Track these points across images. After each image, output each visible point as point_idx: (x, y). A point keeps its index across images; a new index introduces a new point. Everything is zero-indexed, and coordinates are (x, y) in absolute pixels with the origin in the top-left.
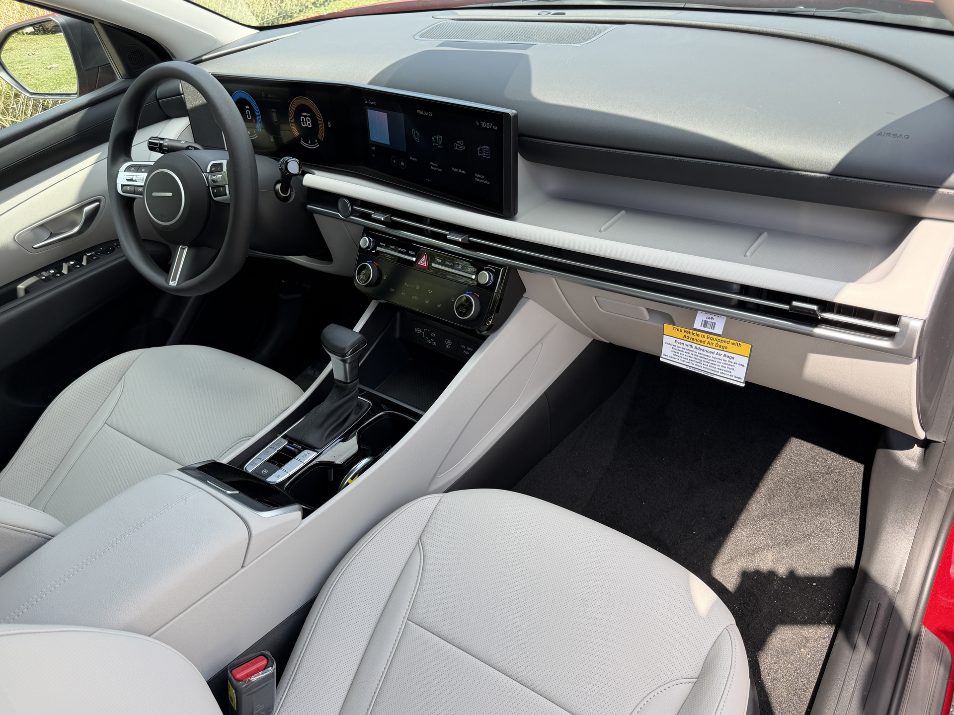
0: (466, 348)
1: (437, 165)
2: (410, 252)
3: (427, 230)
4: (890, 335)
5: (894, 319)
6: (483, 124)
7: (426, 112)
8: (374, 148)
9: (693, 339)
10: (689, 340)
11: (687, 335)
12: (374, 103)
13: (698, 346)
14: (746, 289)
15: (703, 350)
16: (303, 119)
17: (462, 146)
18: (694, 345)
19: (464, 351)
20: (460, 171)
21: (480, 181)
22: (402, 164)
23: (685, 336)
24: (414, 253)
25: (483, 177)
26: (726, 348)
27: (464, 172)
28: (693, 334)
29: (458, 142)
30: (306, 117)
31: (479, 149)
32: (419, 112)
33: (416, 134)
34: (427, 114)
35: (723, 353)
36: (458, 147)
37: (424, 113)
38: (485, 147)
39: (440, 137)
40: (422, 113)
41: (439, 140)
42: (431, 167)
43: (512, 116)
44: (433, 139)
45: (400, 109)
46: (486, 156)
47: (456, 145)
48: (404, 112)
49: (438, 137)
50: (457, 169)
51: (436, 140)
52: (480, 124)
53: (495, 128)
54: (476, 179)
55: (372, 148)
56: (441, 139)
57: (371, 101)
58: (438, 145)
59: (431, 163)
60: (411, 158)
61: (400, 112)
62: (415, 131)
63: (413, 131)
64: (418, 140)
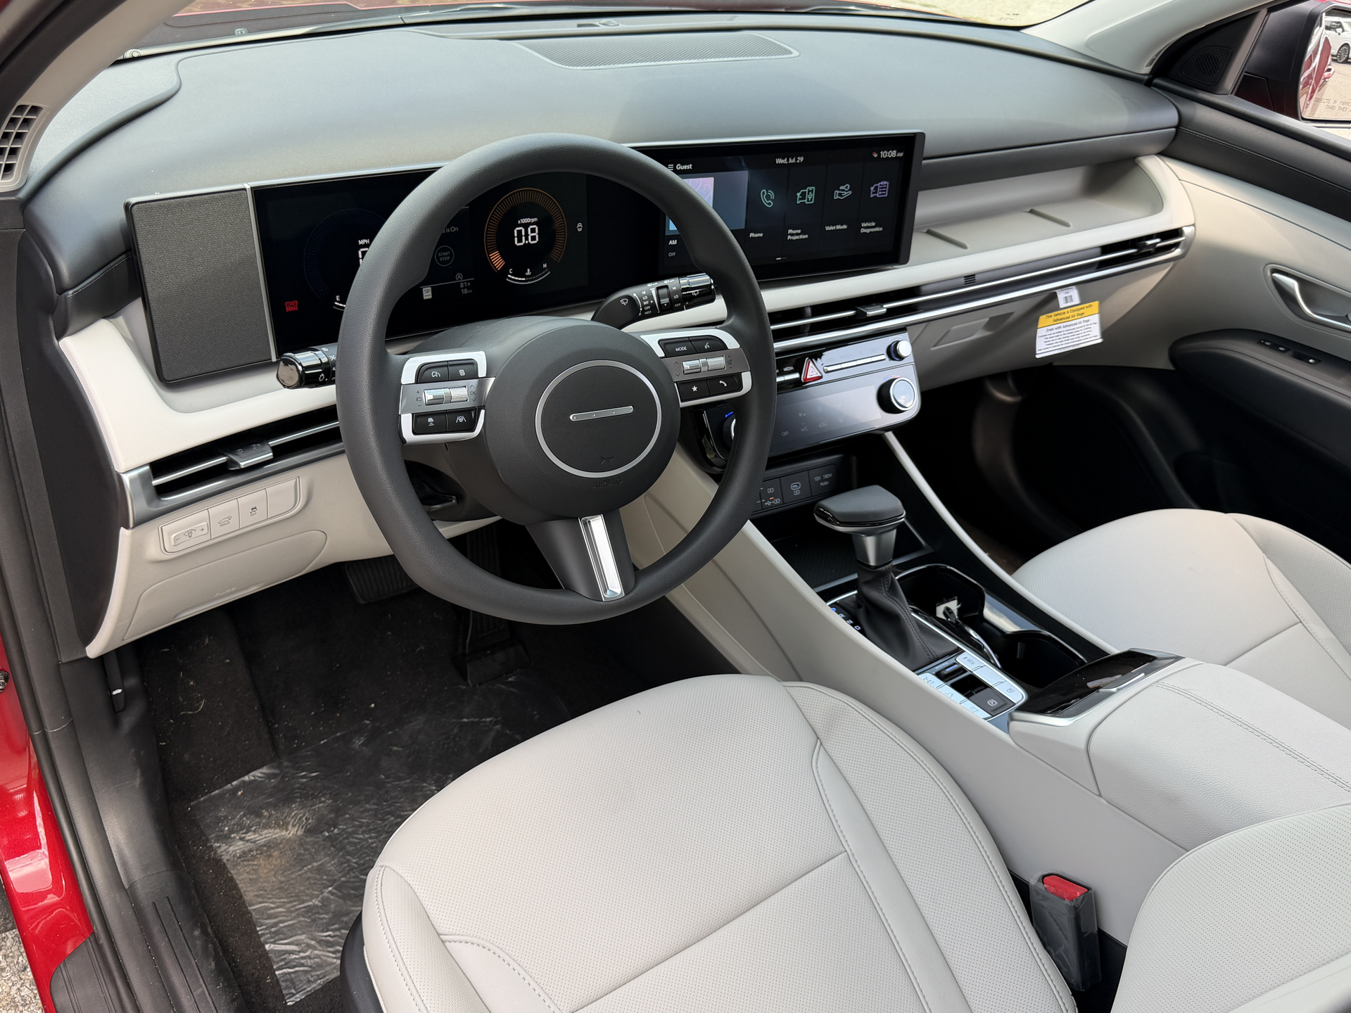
0: (822, 477)
1: (799, 231)
2: (786, 369)
3: (804, 325)
4: (1176, 245)
5: (1177, 233)
6: (884, 154)
7: (792, 158)
8: (676, 242)
9: (1061, 319)
10: (1058, 322)
11: (1056, 318)
12: (690, 167)
13: (1065, 324)
14: (1106, 249)
15: (1070, 326)
16: (519, 232)
17: (847, 191)
18: (1061, 325)
19: (821, 484)
20: (839, 227)
21: (868, 231)
23: (1055, 321)
24: (792, 368)
25: (874, 224)
26: (1083, 314)
27: (845, 227)
28: (1060, 314)
29: (841, 188)
30: (526, 226)
31: (872, 188)
32: (779, 161)
33: (768, 197)
34: (794, 161)
35: (1082, 320)
36: (840, 195)
37: (788, 160)
38: (882, 183)
39: (811, 188)
40: (785, 161)
41: (809, 194)
42: (789, 237)
43: (922, 135)
44: (798, 194)
45: (743, 164)
46: (882, 194)
47: (838, 192)
48: (749, 167)
49: (807, 190)
50: (833, 226)
51: (803, 195)
52: (879, 155)
53: (901, 155)
54: (863, 230)
55: (671, 243)
56: (812, 191)
57: (682, 164)
58: (806, 201)
59: (790, 231)
60: (752, 235)
61: (742, 169)
62: (767, 192)
63: (764, 193)
64: (770, 204)
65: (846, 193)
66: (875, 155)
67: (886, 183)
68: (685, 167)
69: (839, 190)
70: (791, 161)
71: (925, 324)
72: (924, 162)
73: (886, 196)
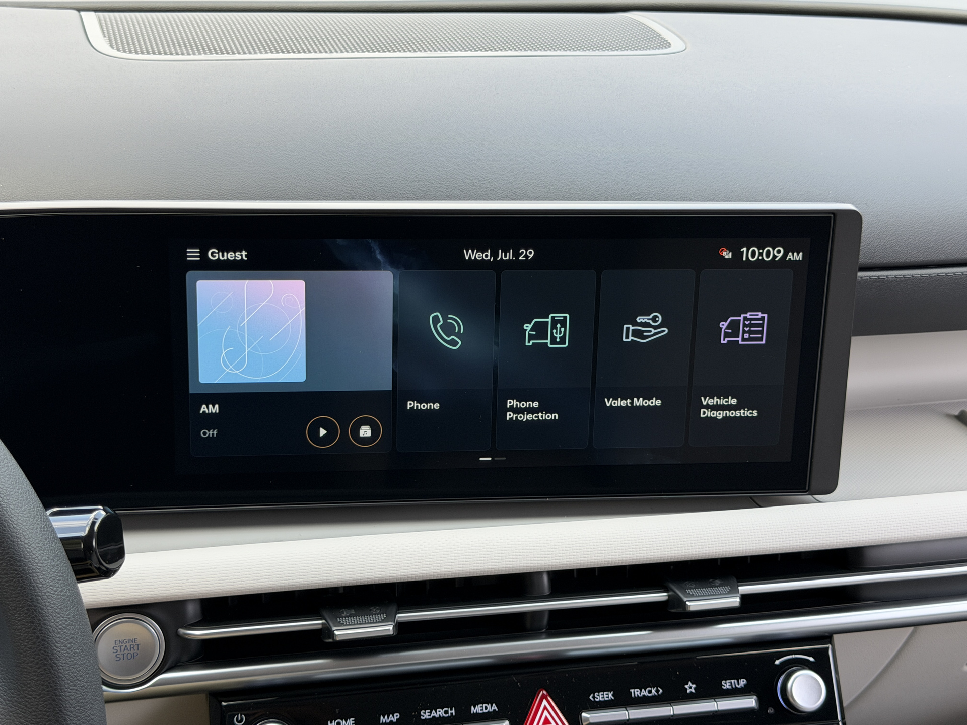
2: (477, 709)
6: (749, 254)
7: (506, 251)
8: (215, 409)
12: (242, 256)
17: (655, 328)
20: (639, 402)
21: (720, 415)
22: (365, 431)
24: (491, 709)
25: (734, 402)
27: (656, 403)
29: (639, 319)
31: (724, 325)
32: (470, 255)
33: (448, 329)
34: (510, 256)
36: (636, 333)
37: (494, 254)
38: (748, 315)
39: (559, 316)
40: (487, 255)
41: (554, 327)
42: (510, 415)
43: (854, 218)
44: (528, 327)
45: (379, 257)
46: (750, 339)
47: (631, 328)
48: (394, 263)
49: (549, 320)
50: (624, 398)
51: (541, 330)
52: (738, 255)
53: (798, 257)
54: (705, 413)
55: (204, 408)
56: (563, 323)
57: (222, 250)
58: (549, 341)
59: (511, 403)
60: (411, 405)
61: (376, 266)
62: (445, 318)
63: (436, 321)
64: (454, 343)
65: (653, 331)
66: (727, 255)
67: (760, 315)
68: (230, 256)
69: (635, 323)
70: (501, 255)
71: (912, 628)
72: (860, 274)
73: (764, 342)
